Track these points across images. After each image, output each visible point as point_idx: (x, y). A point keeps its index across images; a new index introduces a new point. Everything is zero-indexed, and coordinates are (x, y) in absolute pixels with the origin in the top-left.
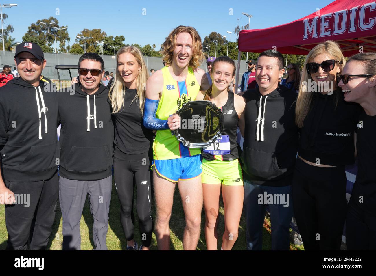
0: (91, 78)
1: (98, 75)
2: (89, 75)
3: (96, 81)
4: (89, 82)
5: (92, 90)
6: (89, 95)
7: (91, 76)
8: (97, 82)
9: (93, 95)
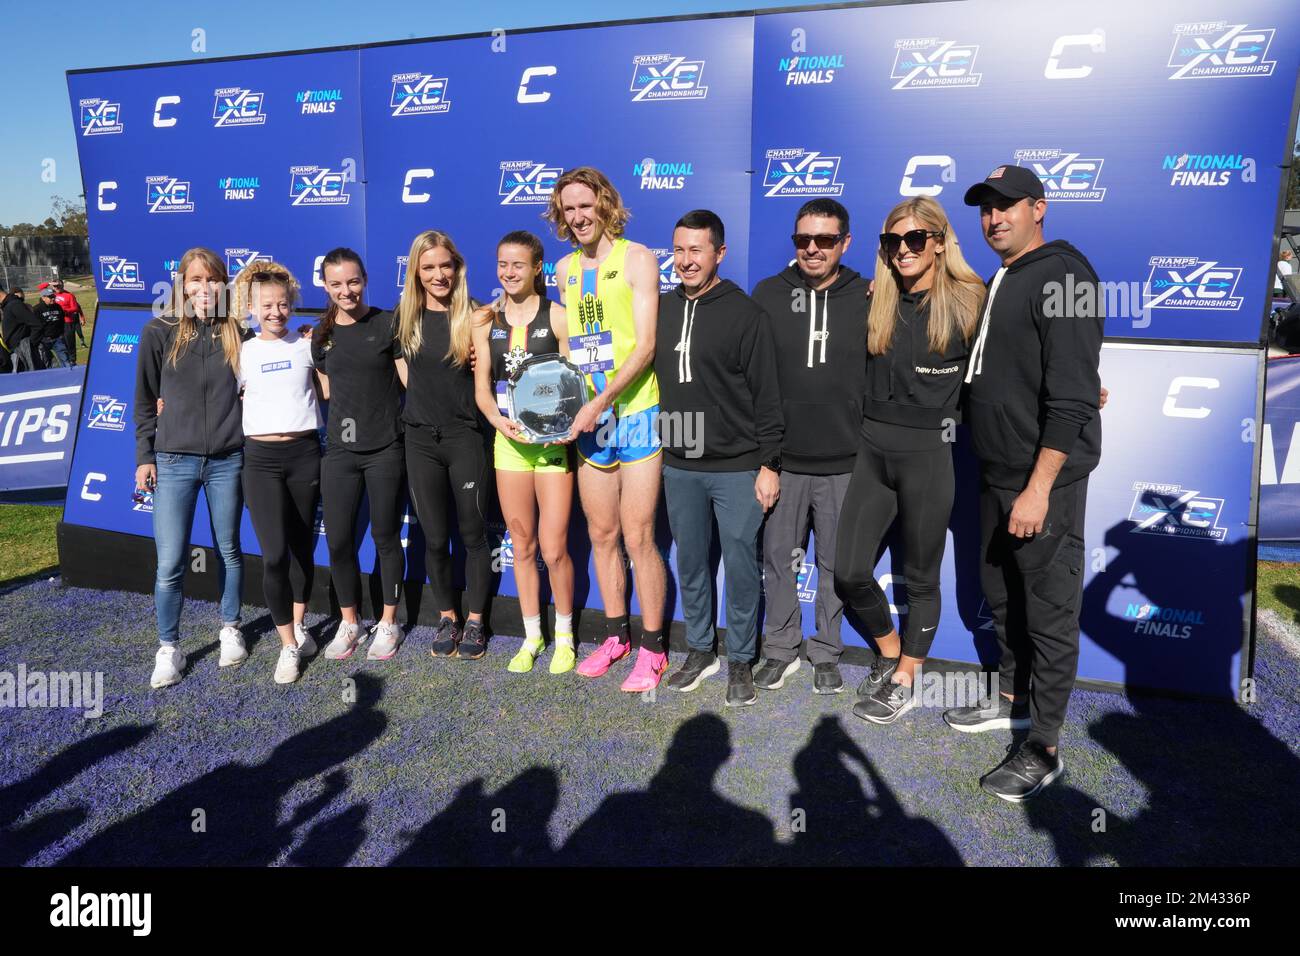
0: (817, 252)
1: (831, 246)
2: (812, 247)
3: (828, 260)
4: (814, 262)
5: (820, 279)
6: (816, 291)
7: (817, 249)
8: (831, 261)
9: (823, 291)
